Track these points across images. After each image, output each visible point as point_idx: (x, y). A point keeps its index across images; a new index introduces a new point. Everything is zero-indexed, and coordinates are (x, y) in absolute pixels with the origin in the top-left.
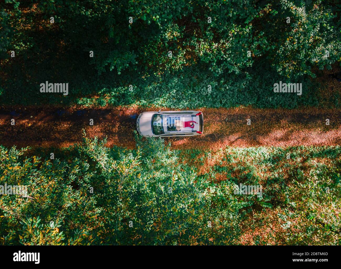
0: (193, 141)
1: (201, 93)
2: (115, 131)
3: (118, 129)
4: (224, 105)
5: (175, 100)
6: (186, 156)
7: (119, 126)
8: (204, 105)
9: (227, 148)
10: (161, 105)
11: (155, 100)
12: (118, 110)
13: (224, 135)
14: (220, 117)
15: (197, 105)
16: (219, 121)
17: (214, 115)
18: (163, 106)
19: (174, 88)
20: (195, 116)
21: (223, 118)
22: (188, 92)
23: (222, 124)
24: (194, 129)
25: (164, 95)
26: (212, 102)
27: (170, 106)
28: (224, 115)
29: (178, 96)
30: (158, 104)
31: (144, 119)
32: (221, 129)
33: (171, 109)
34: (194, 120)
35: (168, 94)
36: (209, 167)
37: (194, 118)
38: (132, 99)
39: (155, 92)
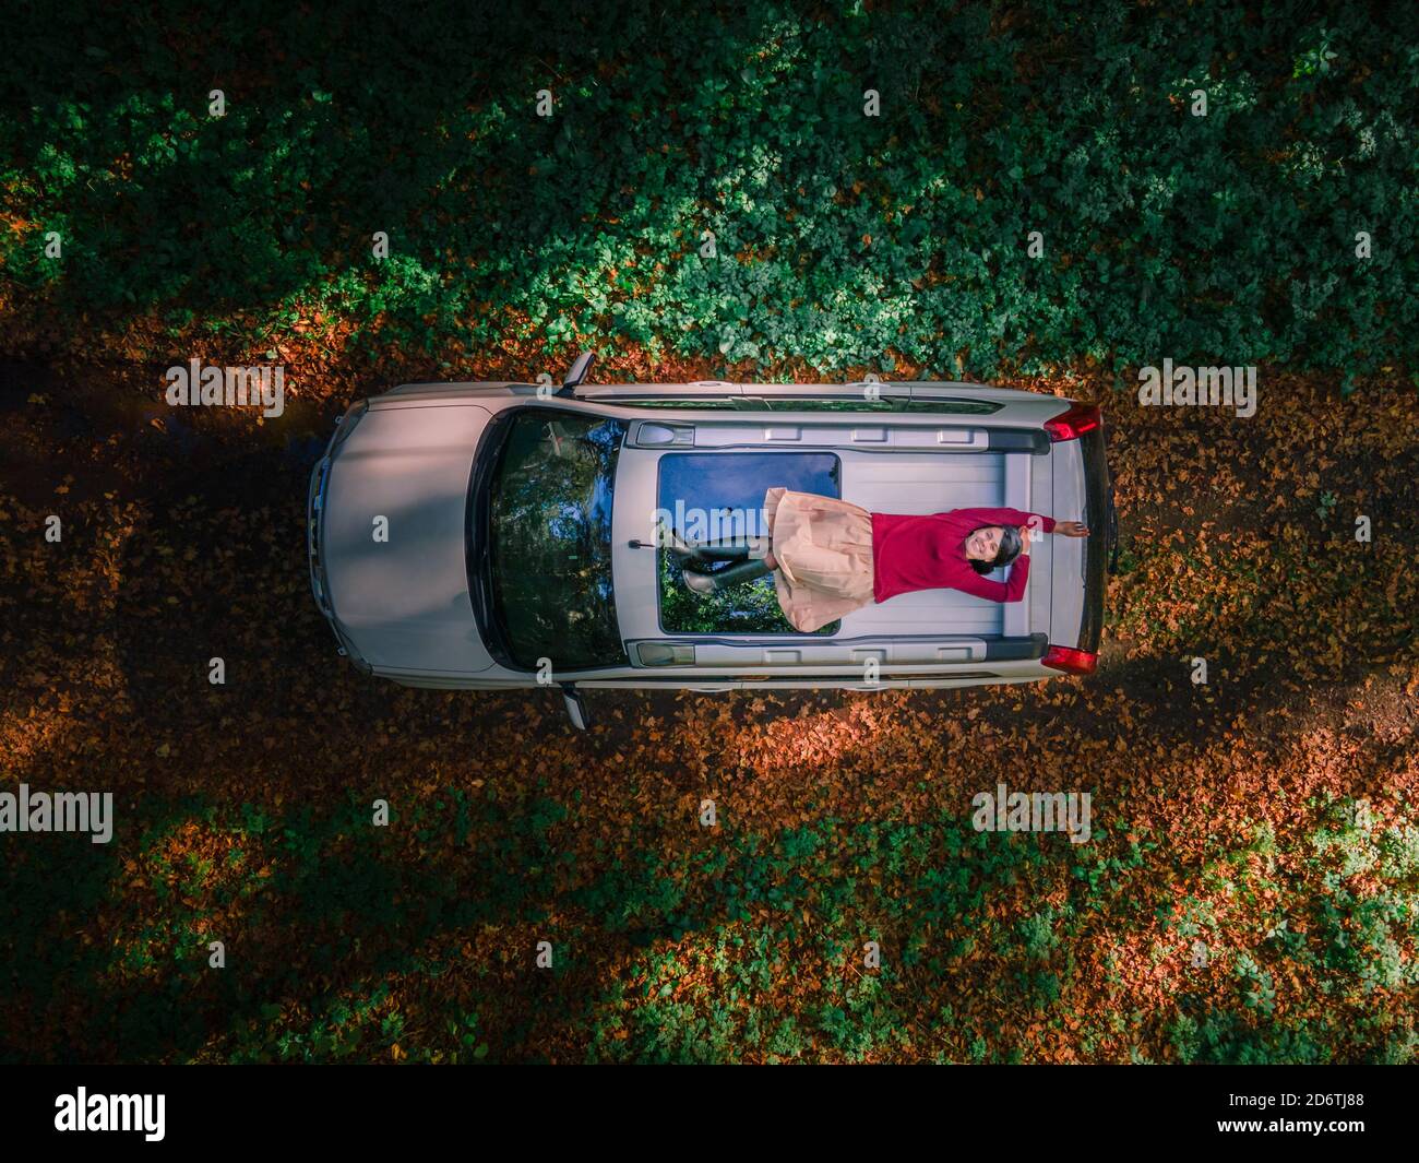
0: (953, 727)
1: (1065, 196)
2: (94, 598)
3: (126, 571)
4: (1316, 338)
5: (764, 273)
6: (863, 890)
7: (130, 547)
8: (1090, 330)
9: (1322, 817)
10: (607, 322)
11: (536, 268)
12: (121, 362)
13: (1294, 677)
14: (1252, 475)
15: (1010, 334)
16: (1236, 520)
17: (1190, 452)
18: (631, 337)
19: (760, 127)
20: (1039, 442)
21: (1288, 486)
22: (914, 177)
23: (1277, 546)
24: (1019, 619)
25: (640, 210)
26: (1177, 301)
27: (707, 338)
28: (1299, 451)
29: (806, 227)
30: (577, 307)
31: (383, 466)
32: (1262, 602)
33: (714, 367)
34: (1018, 499)
35: (688, 205)
36: (1118, 1024)
37: (1018, 464)
38: (284, 244)
39: (546, 164)
